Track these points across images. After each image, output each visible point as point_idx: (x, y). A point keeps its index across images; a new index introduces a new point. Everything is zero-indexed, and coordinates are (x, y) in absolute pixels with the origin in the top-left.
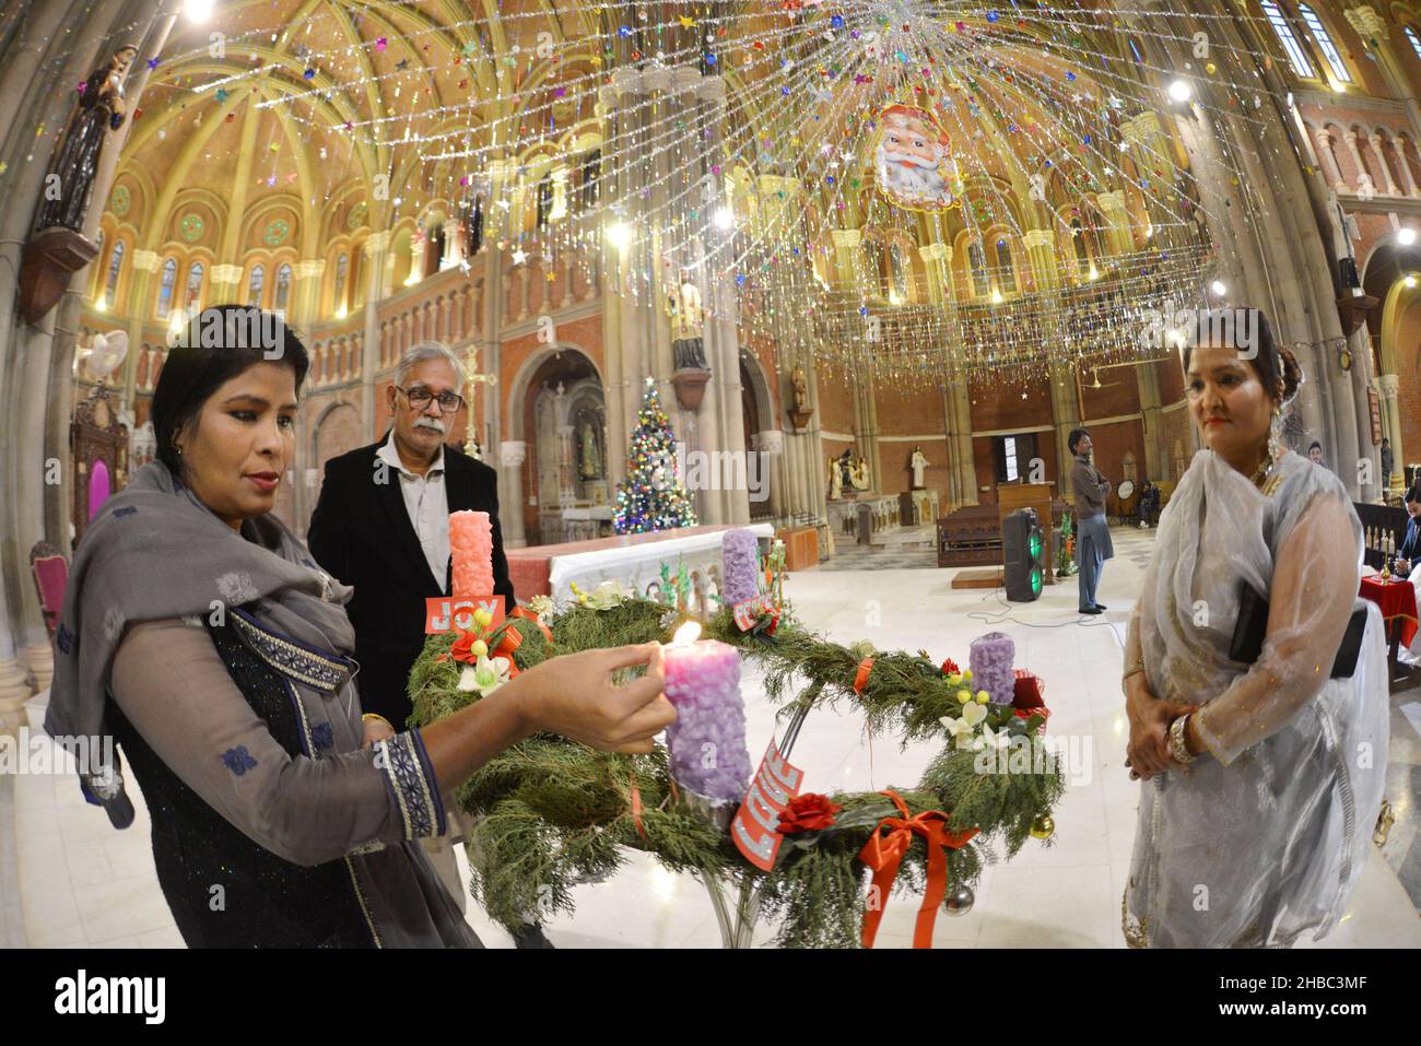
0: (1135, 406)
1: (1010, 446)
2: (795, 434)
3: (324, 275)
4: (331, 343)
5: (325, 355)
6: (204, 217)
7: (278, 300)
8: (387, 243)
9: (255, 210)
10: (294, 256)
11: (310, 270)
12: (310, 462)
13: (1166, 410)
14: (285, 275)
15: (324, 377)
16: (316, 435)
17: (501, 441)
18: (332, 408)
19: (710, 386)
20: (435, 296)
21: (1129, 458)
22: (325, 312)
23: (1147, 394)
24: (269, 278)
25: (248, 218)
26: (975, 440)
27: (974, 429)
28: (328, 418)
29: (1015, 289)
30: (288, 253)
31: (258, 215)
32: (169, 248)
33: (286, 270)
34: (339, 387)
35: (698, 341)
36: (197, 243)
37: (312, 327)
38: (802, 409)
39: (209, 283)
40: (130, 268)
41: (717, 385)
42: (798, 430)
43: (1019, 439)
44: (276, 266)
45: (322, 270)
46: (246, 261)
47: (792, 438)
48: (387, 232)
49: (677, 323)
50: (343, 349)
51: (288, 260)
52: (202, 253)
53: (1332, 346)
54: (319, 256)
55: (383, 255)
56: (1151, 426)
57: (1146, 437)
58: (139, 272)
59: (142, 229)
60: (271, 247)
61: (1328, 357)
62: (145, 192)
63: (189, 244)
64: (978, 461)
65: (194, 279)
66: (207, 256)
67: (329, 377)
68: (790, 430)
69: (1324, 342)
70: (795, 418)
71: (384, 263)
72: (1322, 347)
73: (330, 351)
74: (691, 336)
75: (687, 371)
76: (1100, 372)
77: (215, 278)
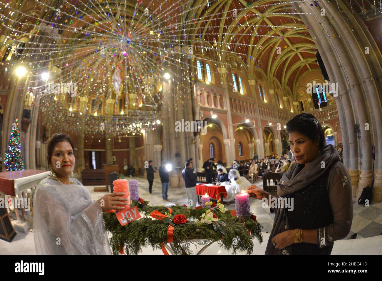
0: (128, 147)
1: (93, 154)
2: (44, 143)
13: (137, 149)
19: (30, 125)
21: (125, 160)
23: (132, 144)
26: (85, 151)
27: (85, 148)
29: (101, 113)
35: (30, 111)
38: (47, 136)
41: (31, 125)
42: (45, 142)
43: (96, 152)
47: (43, 144)
49: (26, 104)
53: (190, 138)
56: (132, 153)
57: (131, 155)
61: (189, 141)
64: (85, 156)
68: (42, 141)
69: (189, 137)
70: (45, 139)
72: (188, 139)
74: (29, 109)
75: (26, 119)
76: (121, 138)
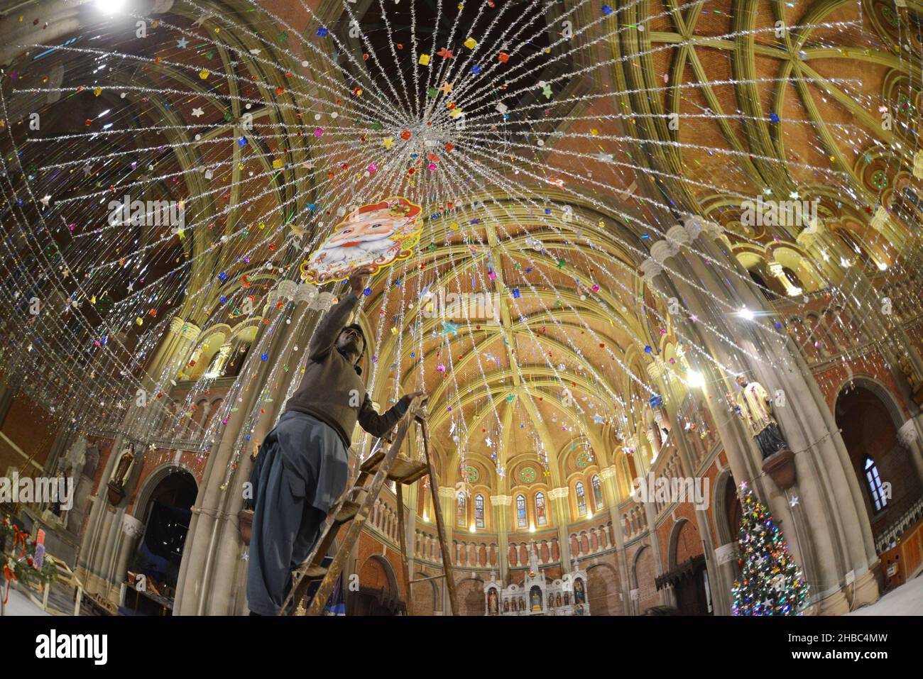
3: (617, 474)
4: (632, 512)
5: (631, 520)
6: (534, 467)
7: (596, 497)
8: (637, 441)
9: (563, 454)
10: (596, 469)
11: (608, 474)
12: (632, 586)
14: (596, 482)
15: (633, 533)
16: (634, 569)
17: (715, 549)
18: (641, 550)
20: (665, 464)
22: (624, 494)
24: (586, 487)
25: (562, 458)
28: (641, 557)
30: (593, 469)
31: (567, 455)
32: (516, 490)
33: (596, 479)
34: (641, 537)
36: (534, 482)
37: (619, 506)
39: (549, 501)
40: (491, 506)
44: (589, 477)
45: (615, 471)
46: (569, 482)
48: (634, 435)
49: (748, 423)
50: (639, 513)
51: (595, 472)
52: (539, 486)
54: (610, 464)
55: (639, 448)
58: (497, 508)
59: (492, 484)
60: (581, 469)
62: (487, 466)
63: (529, 484)
65: (540, 502)
66: (543, 487)
67: (636, 532)
71: (641, 454)
73: (633, 517)
77: (551, 498)
